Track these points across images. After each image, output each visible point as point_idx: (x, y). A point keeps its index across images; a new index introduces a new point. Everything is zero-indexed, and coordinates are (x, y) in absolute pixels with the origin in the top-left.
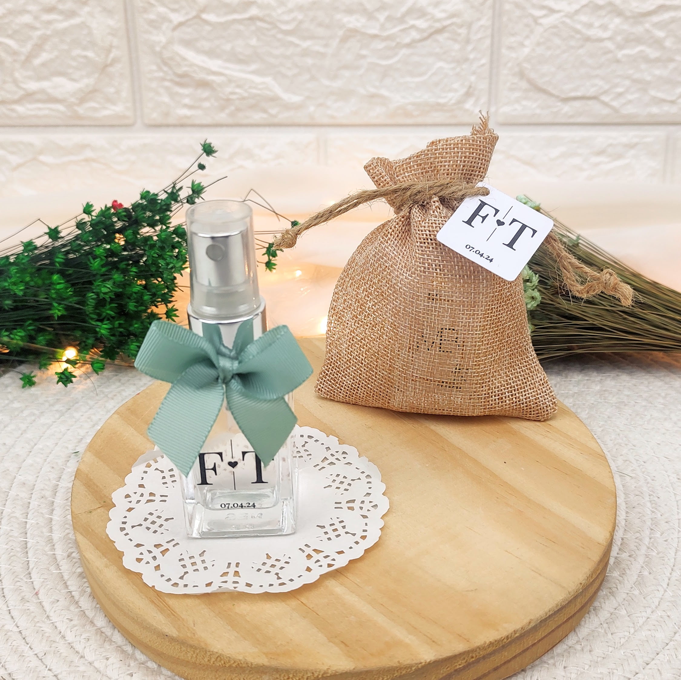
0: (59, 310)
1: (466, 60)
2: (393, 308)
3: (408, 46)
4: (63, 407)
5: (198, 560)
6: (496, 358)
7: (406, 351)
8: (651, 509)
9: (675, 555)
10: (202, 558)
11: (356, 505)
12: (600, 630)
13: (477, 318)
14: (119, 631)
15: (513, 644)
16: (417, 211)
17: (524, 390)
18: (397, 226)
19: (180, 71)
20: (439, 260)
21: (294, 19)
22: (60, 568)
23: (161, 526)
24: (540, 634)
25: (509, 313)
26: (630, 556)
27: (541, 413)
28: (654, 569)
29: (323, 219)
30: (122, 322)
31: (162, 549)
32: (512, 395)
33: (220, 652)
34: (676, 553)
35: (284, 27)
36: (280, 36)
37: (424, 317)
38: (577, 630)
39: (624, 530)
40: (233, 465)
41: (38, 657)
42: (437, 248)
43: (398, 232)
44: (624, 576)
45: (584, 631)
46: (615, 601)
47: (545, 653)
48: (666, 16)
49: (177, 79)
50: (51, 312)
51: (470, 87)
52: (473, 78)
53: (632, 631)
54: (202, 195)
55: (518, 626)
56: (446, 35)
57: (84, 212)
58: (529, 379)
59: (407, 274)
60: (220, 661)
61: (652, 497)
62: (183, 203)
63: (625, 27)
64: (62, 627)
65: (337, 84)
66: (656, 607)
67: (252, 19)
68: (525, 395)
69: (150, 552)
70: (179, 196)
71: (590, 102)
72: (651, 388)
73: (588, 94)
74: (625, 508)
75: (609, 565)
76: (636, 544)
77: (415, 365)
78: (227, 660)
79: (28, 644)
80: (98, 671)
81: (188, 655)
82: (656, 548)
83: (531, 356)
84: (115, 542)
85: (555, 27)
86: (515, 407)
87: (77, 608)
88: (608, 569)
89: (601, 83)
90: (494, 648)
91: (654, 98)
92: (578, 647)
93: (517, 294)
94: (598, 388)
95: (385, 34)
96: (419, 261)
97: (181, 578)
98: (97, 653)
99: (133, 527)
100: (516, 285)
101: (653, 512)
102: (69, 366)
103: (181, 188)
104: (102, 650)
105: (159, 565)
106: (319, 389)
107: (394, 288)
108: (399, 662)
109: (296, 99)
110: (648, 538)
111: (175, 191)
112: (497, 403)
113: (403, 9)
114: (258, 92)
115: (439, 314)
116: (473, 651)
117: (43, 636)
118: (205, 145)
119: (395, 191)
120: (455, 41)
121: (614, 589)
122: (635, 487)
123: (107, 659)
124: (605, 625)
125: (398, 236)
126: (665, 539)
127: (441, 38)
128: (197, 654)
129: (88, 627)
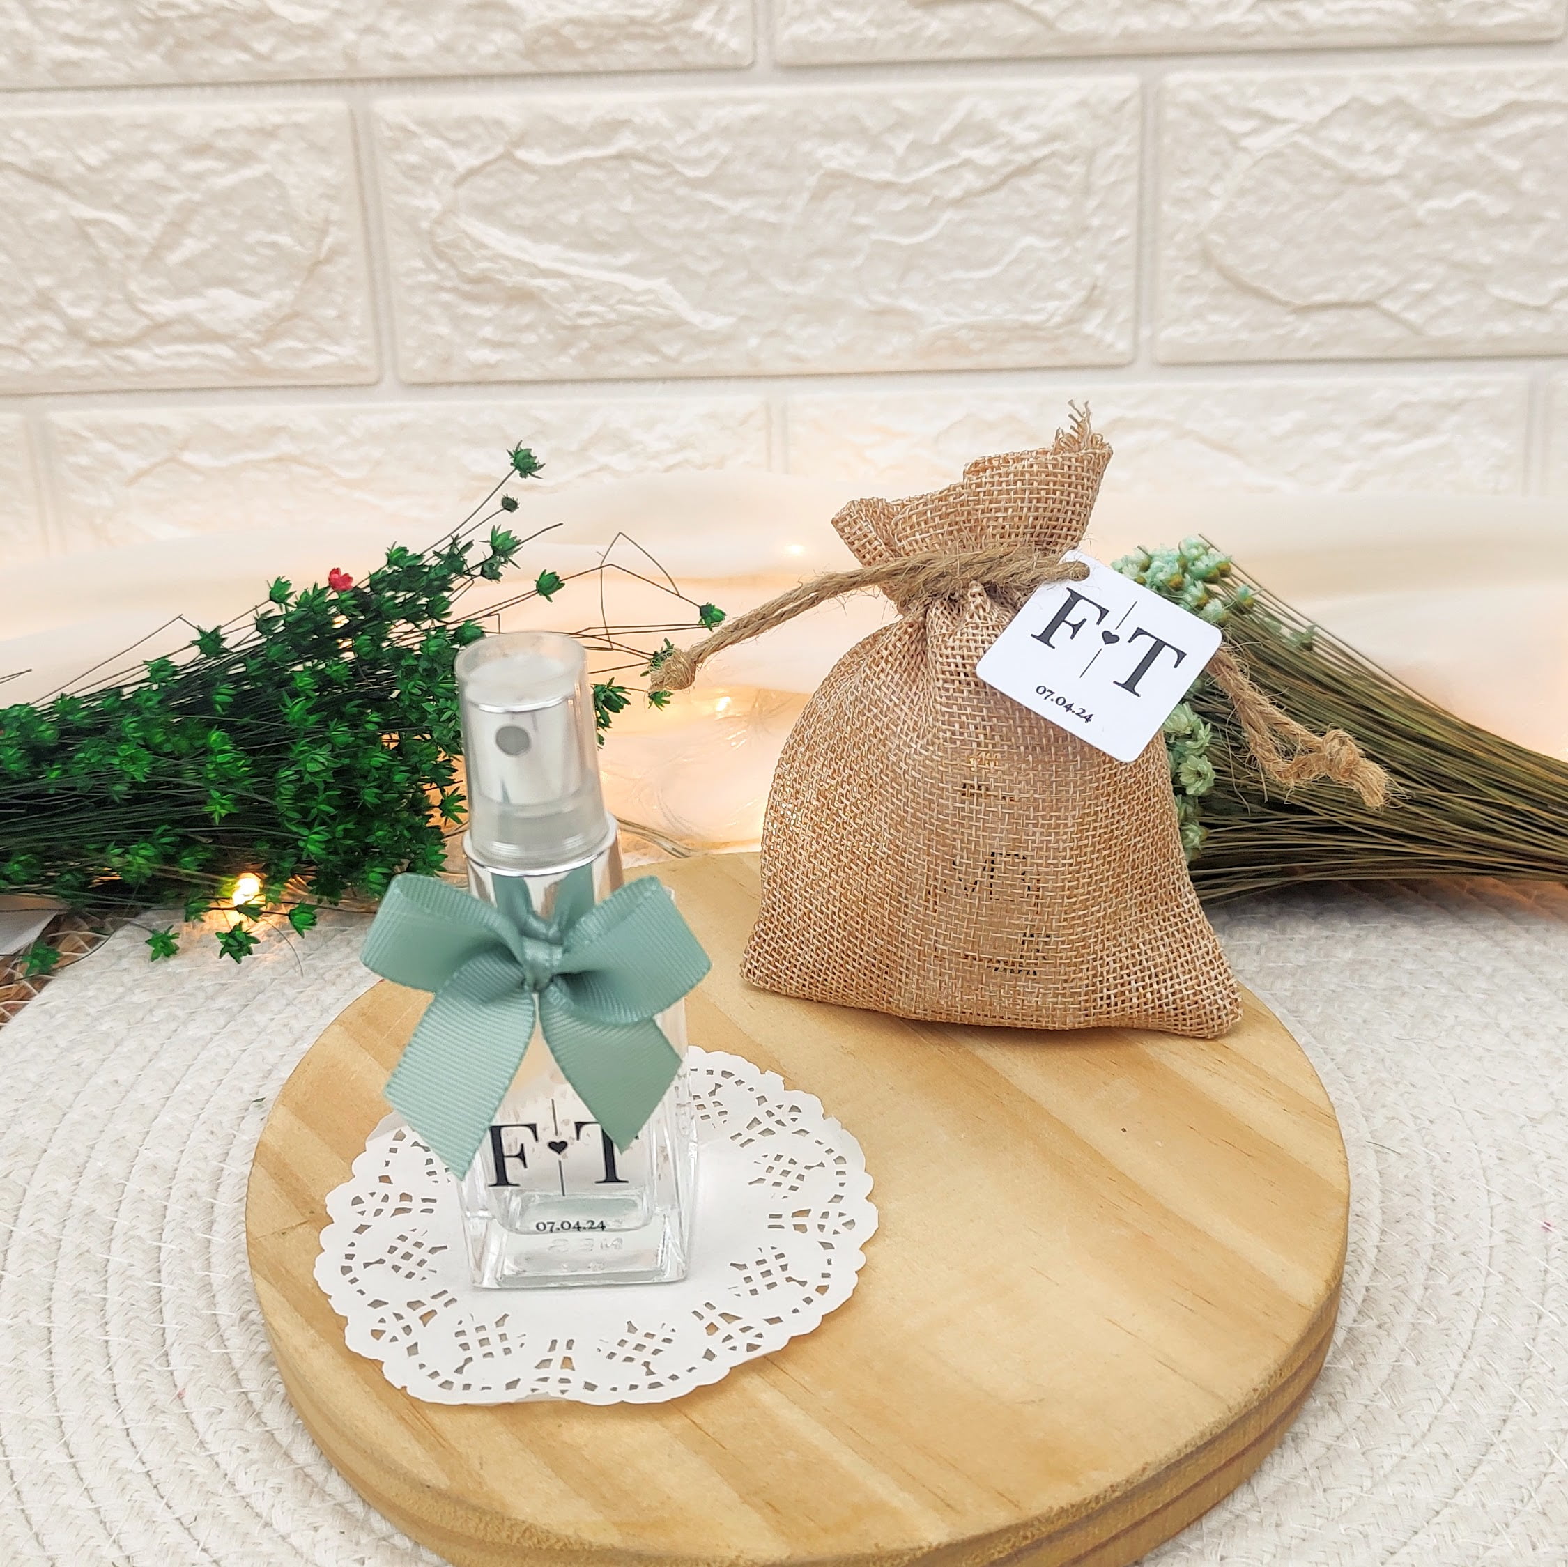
0: (223, 806)
1: (1086, 229)
2: (892, 811)
3: (957, 203)
4: (234, 1001)
5: (492, 1333)
6: (1109, 911)
7: (920, 897)
8: (1435, 1225)
9: (1475, 1326)
10: (501, 1330)
11: (811, 1222)
12: (1301, 1481)
13: (1066, 833)
14: (339, 1474)
15: (1111, 1511)
16: (938, 613)
17: (1170, 975)
18: (898, 644)
19: (470, 272)
20: (982, 717)
21: (711, 156)
22: (226, 1343)
23: (422, 1263)
24: (1169, 1491)
25: (1133, 818)
26: (1379, 1326)
27: (1207, 1022)
28: (1426, 1355)
29: (749, 631)
30: (350, 826)
31: (423, 1310)
32: (1144, 988)
33: (530, 1521)
34: (1478, 1319)
35: (690, 173)
36: (682, 191)
37: (954, 832)
38: (1254, 1482)
39: (1372, 1269)
40: (558, 1147)
41: (182, 1524)
42: (978, 693)
43: (900, 657)
44: (1361, 1368)
45: (1267, 1483)
46: (1337, 1423)
47: (1183, 1529)
48: (1523, 125)
49: (467, 287)
50: (207, 809)
51: (1094, 287)
52: (1100, 269)
53: (1367, 1484)
54: (513, 557)
55: (1119, 1477)
56: (1039, 178)
57: (271, 599)
58: (1182, 951)
59: (919, 745)
60: (531, 1538)
61: (1439, 1198)
62: (474, 577)
63: (1433, 150)
64: (228, 1464)
65: (807, 288)
66: (1423, 1436)
67: (619, 157)
68: (1172, 986)
69: (399, 1317)
70: (464, 562)
71: (1359, 314)
72: (1463, 954)
73: (1354, 297)
74: (1379, 1222)
75: (1332, 1345)
76: (1392, 1301)
77: (939, 927)
78: (543, 1536)
79: (162, 1497)
80: (298, 1553)
81: (470, 1525)
82: (1435, 1308)
83: (1187, 903)
84: (330, 1297)
85: (1277, 154)
86: (1151, 1011)
87: (258, 1425)
88: (1330, 1353)
89: (1381, 272)
90: (1069, 1521)
91: (1500, 301)
92: (1254, 1517)
93: (1151, 778)
94: (1349, 955)
95: (907, 180)
96: (942, 718)
97: (459, 1370)
98: (296, 1516)
99: (366, 1265)
100: (1148, 761)
101: (1437, 1231)
102: (243, 917)
103: (469, 545)
104: (307, 1510)
105: (416, 1344)
106: (749, 971)
107: (893, 771)
108: (877, 1545)
109: (719, 322)
110: (1422, 1288)
111: (456, 552)
112: (1113, 1004)
113: (946, 126)
114: (638, 310)
115: (987, 825)
116: (1025, 1525)
117: (191, 1482)
118: (517, 453)
119: (893, 574)
120: (1059, 189)
121: (1339, 1397)
122: (1406, 1177)
123: (316, 1529)
124: (1313, 1472)
125: (900, 664)
126: (1456, 1292)
127: (1026, 184)
128: (487, 1524)
129: (278, 1465)
